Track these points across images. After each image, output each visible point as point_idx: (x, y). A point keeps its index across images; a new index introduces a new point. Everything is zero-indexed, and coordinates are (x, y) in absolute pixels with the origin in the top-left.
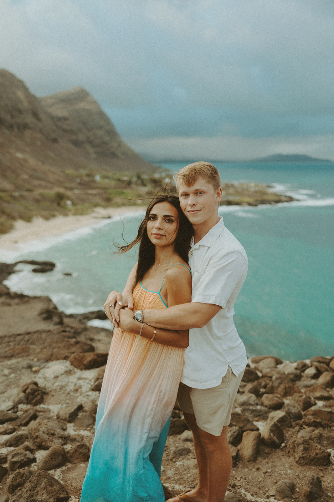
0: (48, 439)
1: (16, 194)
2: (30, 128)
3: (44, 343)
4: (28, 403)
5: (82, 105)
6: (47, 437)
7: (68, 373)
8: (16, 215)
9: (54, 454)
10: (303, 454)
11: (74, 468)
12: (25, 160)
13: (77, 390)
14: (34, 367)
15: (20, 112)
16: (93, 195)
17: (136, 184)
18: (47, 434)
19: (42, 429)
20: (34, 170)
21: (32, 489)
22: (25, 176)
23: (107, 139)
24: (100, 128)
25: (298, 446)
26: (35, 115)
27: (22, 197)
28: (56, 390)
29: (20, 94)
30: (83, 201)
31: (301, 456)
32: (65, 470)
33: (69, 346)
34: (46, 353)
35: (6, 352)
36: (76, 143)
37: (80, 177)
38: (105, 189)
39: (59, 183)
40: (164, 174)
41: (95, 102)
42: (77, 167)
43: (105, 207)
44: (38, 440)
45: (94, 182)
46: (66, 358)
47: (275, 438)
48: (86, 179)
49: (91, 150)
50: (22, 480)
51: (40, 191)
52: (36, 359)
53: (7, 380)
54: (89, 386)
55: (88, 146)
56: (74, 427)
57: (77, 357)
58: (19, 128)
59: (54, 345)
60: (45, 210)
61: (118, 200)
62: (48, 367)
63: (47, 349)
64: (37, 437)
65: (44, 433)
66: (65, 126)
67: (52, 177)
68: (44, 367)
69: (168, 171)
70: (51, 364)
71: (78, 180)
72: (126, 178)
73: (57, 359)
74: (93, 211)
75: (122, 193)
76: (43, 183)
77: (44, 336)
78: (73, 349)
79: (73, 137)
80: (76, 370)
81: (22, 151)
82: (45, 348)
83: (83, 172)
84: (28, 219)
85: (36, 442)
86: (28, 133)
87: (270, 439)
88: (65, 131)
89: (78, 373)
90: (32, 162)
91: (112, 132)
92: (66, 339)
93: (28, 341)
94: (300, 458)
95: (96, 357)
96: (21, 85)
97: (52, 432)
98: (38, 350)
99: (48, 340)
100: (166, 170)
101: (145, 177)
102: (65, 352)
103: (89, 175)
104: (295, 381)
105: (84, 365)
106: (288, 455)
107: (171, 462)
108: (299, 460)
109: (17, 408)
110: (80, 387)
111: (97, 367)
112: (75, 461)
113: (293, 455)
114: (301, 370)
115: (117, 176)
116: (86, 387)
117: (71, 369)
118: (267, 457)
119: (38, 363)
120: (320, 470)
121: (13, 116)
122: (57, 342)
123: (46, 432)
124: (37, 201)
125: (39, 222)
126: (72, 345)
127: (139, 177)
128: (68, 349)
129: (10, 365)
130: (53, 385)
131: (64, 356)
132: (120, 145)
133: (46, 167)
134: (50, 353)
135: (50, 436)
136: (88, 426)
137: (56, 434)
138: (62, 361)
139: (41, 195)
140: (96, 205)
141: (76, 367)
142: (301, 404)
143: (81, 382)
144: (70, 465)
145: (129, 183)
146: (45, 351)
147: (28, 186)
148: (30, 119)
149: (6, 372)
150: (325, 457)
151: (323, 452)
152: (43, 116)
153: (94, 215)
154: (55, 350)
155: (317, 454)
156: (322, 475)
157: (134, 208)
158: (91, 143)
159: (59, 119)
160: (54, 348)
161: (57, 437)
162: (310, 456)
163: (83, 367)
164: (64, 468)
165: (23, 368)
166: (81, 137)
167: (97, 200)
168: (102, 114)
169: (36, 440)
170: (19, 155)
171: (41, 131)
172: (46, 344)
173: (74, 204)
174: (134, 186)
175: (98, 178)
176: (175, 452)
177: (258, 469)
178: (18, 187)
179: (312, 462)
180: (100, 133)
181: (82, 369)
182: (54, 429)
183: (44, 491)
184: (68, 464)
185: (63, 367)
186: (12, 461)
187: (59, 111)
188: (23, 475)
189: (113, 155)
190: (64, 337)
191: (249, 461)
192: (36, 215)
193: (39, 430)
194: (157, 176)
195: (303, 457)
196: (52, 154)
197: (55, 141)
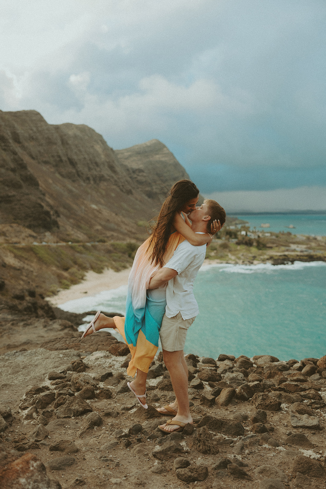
0: (84, 385)
1: (89, 244)
2: (105, 180)
4: (74, 371)
5: (157, 157)
6: (84, 384)
7: (106, 357)
8: (88, 265)
9: (87, 390)
10: (261, 402)
11: (98, 401)
12: (99, 211)
13: (111, 367)
14: (82, 356)
15: (97, 164)
18: (84, 382)
19: (80, 379)
20: (108, 221)
21: (69, 404)
22: (99, 227)
24: (175, 179)
25: (258, 397)
26: (112, 168)
27: (94, 247)
28: (95, 366)
29: (98, 148)
31: (259, 403)
32: (93, 402)
35: (62, 346)
36: (151, 195)
39: (130, 234)
40: (239, 226)
41: (171, 154)
44: (77, 385)
47: (244, 393)
50: (64, 401)
51: (112, 242)
52: (84, 352)
53: (61, 360)
54: (120, 365)
55: (162, 198)
56: (104, 384)
57: (114, 347)
58: (94, 180)
59: (99, 343)
60: (115, 261)
62: (92, 355)
63: (94, 346)
64: (77, 383)
65: (82, 381)
66: (139, 178)
67: (124, 228)
68: (89, 355)
69: (244, 223)
73: (100, 350)
76: (115, 234)
79: (148, 189)
80: (112, 356)
81: (97, 203)
82: (92, 345)
84: (99, 270)
85: (75, 386)
86: (103, 185)
87: (240, 393)
88: (140, 183)
89: (114, 357)
90: (106, 213)
93: (80, 341)
94: (259, 404)
96: (100, 139)
97: (87, 381)
98: (87, 346)
100: (241, 222)
104: (283, 371)
105: (119, 352)
106: (251, 404)
107: (166, 402)
108: (257, 406)
109: (66, 372)
110: (114, 365)
112: (101, 398)
113: (255, 403)
114: (291, 365)
116: (117, 365)
117: (109, 355)
118: (236, 404)
120: (272, 412)
121: (90, 169)
123: (83, 381)
124: (109, 252)
125: (109, 273)
129: (65, 353)
130: (94, 364)
133: (119, 219)
135: (86, 384)
136: (114, 384)
137: (90, 383)
138: (103, 351)
139: (113, 245)
141: (112, 354)
142: (278, 382)
143: (115, 362)
144: (96, 400)
146: (92, 347)
147: (101, 237)
148: (106, 172)
149: (61, 356)
150: (276, 404)
151: (275, 401)
152: (118, 169)
155: (271, 402)
156: (272, 415)
159: (134, 171)
160: (99, 345)
161: (91, 385)
162: (266, 403)
163: (117, 354)
164: (92, 400)
165: (74, 355)
166: (155, 189)
169: (76, 385)
170: (94, 206)
171: (116, 183)
176: (170, 398)
177: (227, 410)
178: (91, 238)
179: (267, 408)
181: (116, 356)
182: (89, 380)
183: (77, 404)
184: (95, 399)
185: (103, 354)
186: (59, 393)
187: (135, 164)
188: (65, 399)
190: (108, 338)
191: (221, 405)
192: (107, 266)
193: (79, 379)
195: (261, 404)
196: (125, 206)
197: (129, 192)
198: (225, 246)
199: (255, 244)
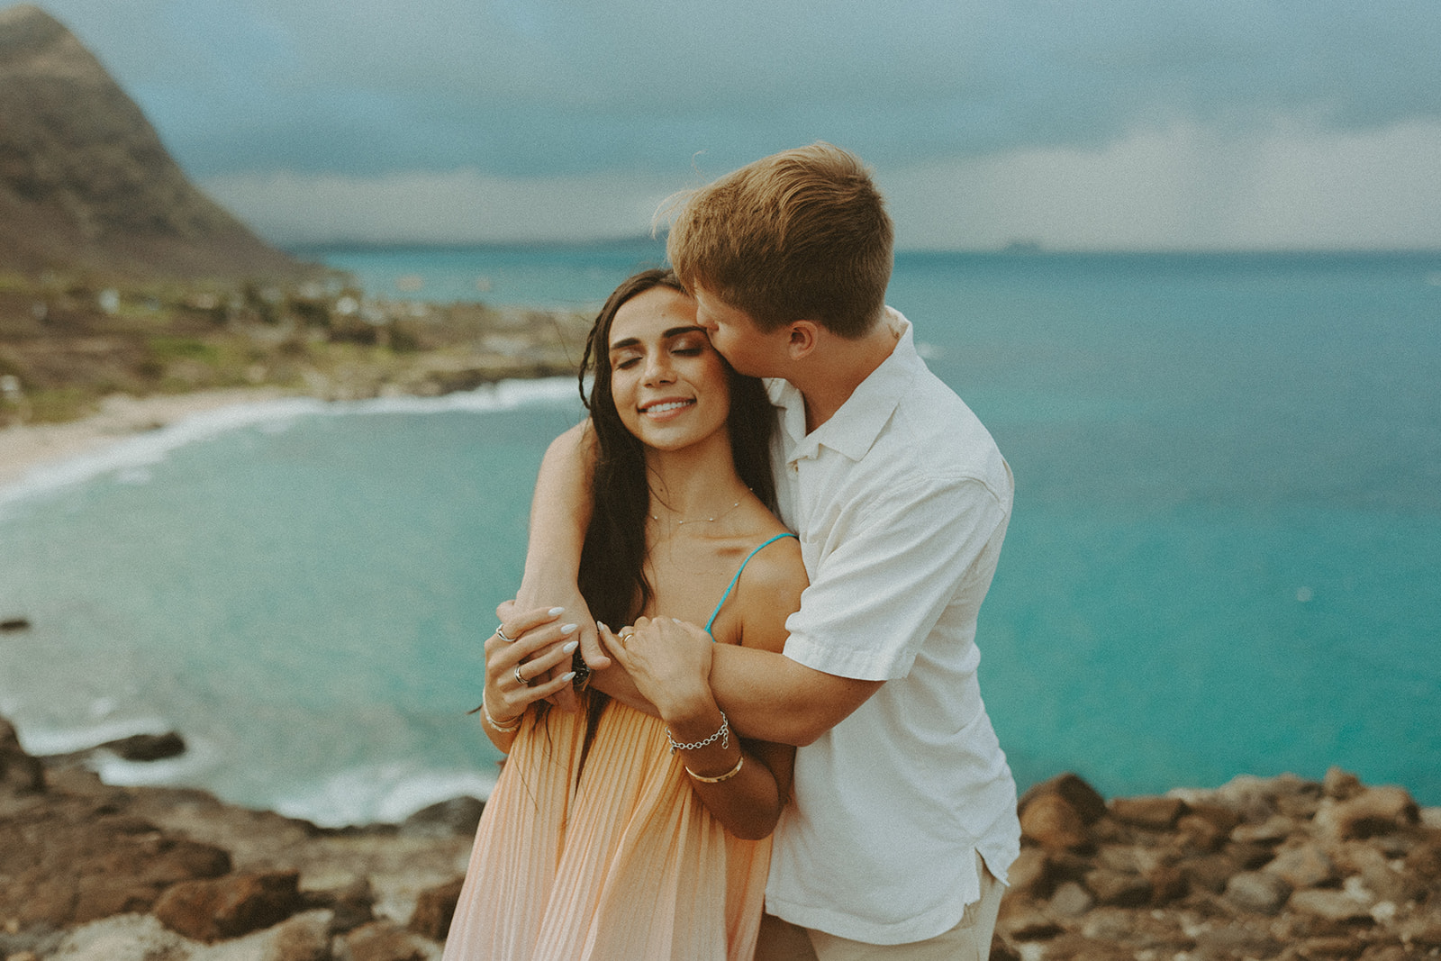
3: (37, 862)
5: (42, 64)
16: (95, 357)
17: (244, 316)
23: (136, 174)
24: (112, 138)
30: (60, 377)
33: (138, 862)
34: (52, 894)
36: (28, 188)
37: (48, 297)
38: (135, 336)
40: (333, 287)
41: (87, 57)
42: (35, 264)
43: (140, 394)
45: (98, 313)
46: (132, 906)
48: (68, 305)
49: (83, 212)
52: (13, 925)
55: (69, 199)
57: (187, 896)
61: (186, 369)
62: (73, 949)
63: (54, 880)
68: (54, 950)
69: (348, 276)
70: (81, 934)
71: (40, 310)
72: (207, 301)
73: (104, 914)
74: (97, 410)
75: (197, 349)
77: (30, 835)
78: (158, 871)
79: (17, 168)
82: (44, 878)
83: (56, 282)
89: (200, 955)
91: (152, 155)
92: (121, 838)
95: (258, 890)
98: (17, 890)
99: (52, 849)
100: (339, 274)
101: (272, 295)
102: (129, 885)
103: (76, 293)
105: (219, 923)
111: (267, 924)
115: (179, 292)
117: (170, 945)
119: (25, 938)
122: (88, 853)
126: (148, 857)
127: (251, 296)
128: (137, 873)
131: (121, 900)
132: (183, 193)
134: (66, 893)
138: (124, 919)
140: (109, 389)
141: (183, 932)
145: (219, 317)
146: (45, 890)
153: (100, 421)
154: (87, 883)
157: (238, 395)
158: (81, 188)
160: (79, 875)
163: (214, 930)
166: (43, 168)
167: (112, 372)
168: (113, 95)
172: (45, 864)
173: (27, 387)
174: (236, 326)
175: (110, 301)
180: (114, 155)
181: (209, 940)
185: (131, 941)
189: (161, 226)
190: (112, 831)
194: (311, 292)
198: (292, 349)
199: (384, 338)
